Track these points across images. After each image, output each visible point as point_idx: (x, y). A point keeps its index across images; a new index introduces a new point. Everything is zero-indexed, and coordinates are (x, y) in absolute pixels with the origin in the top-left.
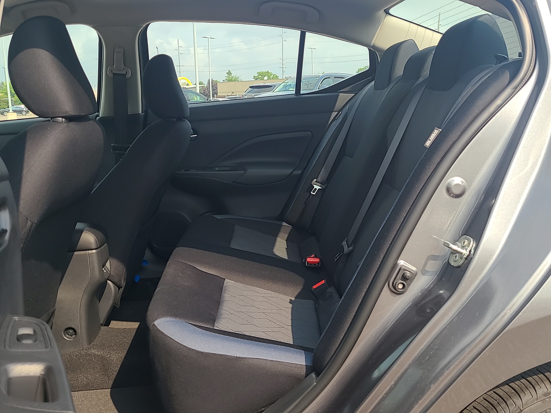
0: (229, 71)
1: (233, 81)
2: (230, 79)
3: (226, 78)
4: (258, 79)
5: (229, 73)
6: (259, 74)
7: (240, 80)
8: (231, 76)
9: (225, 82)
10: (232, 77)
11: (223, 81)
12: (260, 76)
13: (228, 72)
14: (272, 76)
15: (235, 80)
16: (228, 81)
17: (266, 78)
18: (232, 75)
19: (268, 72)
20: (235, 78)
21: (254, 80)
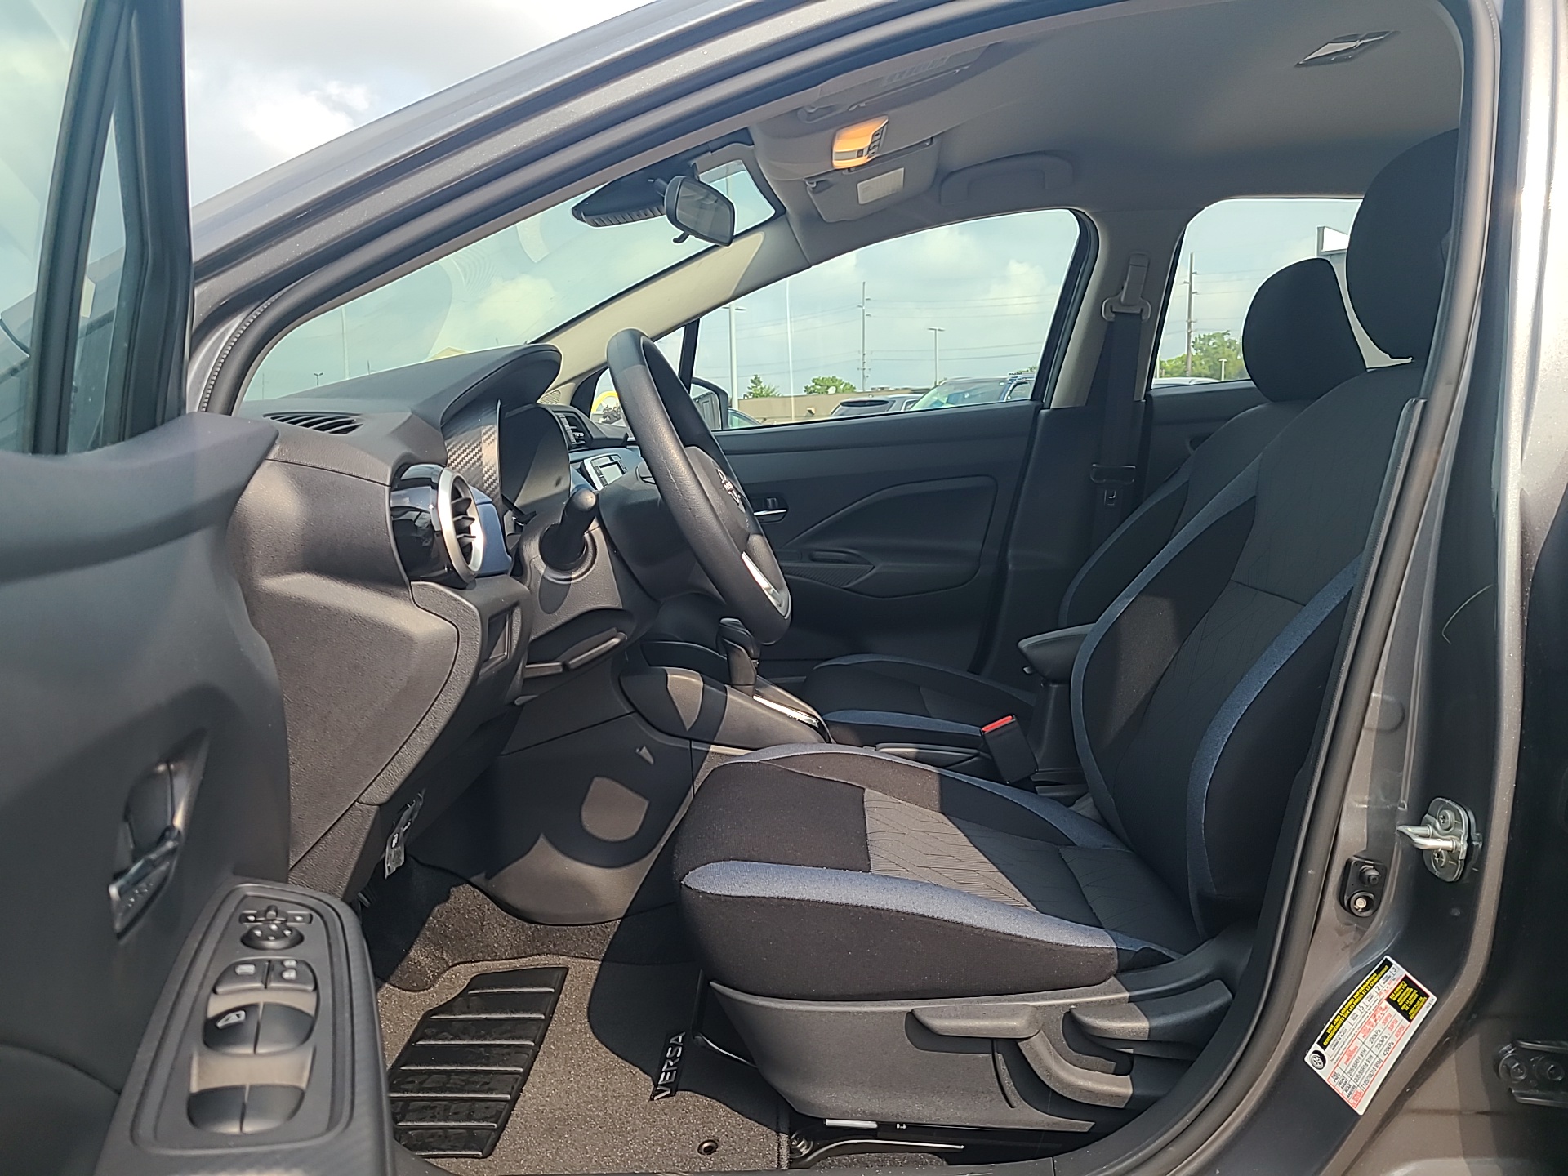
0: (756, 376)
1: (763, 396)
2: (758, 392)
3: (750, 391)
4: (814, 392)
5: (756, 381)
6: (816, 382)
7: (777, 395)
8: (759, 387)
9: (748, 399)
10: (762, 388)
11: (745, 395)
12: (819, 387)
13: (753, 378)
14: (842, 387)
15: (768, 395)
16: (753, 396)
17: (832, 390)
18: (763, 385)
19: (834, 379)
20: (768, 390)
21: (805, 394)
